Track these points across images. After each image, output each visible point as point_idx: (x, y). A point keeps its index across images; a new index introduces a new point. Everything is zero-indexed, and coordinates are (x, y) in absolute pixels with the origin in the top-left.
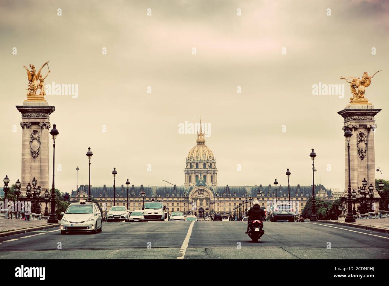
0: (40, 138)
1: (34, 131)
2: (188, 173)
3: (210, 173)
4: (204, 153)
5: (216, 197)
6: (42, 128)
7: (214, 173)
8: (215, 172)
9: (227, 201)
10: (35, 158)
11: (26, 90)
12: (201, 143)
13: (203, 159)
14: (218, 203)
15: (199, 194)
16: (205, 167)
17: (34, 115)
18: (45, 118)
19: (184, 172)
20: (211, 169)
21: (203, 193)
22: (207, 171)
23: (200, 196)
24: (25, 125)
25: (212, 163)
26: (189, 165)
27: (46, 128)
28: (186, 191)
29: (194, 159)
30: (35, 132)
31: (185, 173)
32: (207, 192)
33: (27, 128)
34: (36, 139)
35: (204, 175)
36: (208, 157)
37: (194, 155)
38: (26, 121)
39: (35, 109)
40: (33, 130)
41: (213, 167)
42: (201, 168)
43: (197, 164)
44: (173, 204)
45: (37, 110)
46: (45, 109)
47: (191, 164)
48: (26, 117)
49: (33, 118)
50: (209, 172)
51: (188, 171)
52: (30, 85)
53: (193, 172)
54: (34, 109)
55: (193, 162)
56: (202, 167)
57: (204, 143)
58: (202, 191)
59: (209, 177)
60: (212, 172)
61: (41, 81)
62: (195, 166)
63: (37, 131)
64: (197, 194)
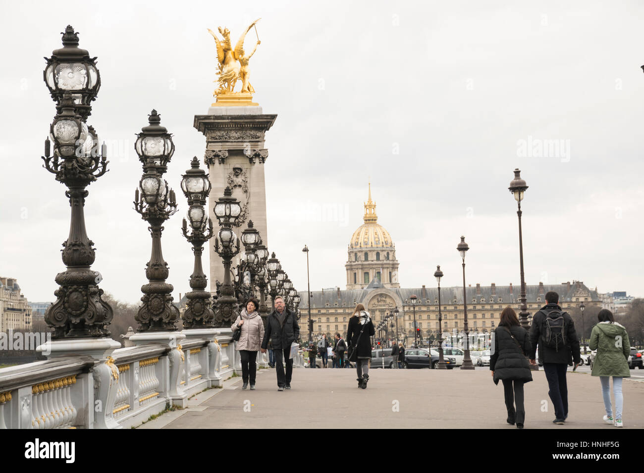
0: (248, 185)
1: (234, 169)
2: (351, 269)
3: (388, 268)
4: (376, 236)
5: (406, 306)
6: (251, 160)
7: (393, 268)
8: (394, 266)
9: (424, 312)
10: (238, 226)
11: (215, 82)
12: (370, 220)
13: (376, 246)
14: (410, 316)
15: (378, 302)
16: (378, 259)
17: (233, 134)
18: (257, 140)
19: (345, 268)
20: (388, 262)
21: (384, 299)
22: (382, 264)
23: (381, 305)
24: (217, 156)
25: (389, 252)
26: (353, 255)
27: (260, 163)
28: (357, 297)
29: (361, 246)
30: (237, 171)
31: (347, 270)
32: (390, 297)
33: (220, 163)
34: (240, 186)
35: (377, 271)
36: (383, 242)
37: (361, 240)
38: (217, 147)
39: (236, 122)
40: (232, 167)
41: (391, 258)
42: (372, 261)
43: (366, 255)
44: (336, 318)
45: (240, 123)
46: (257, 120)
47: (356, 254)
48: (216, 139)
49: (232, 142)
50: (385, 266)
51: (351, 265)
52: (220, 70)
53: (360, 267)
54: (233, 121)
55: (359, 251)
56: (375, 257)
57: (375, 220)
58: (383, 297)
59: (385, 274)
60: (391, 266)
61: (243, 62)
62: (363, 258)
63: (241, 170)
64: (375, 301)
